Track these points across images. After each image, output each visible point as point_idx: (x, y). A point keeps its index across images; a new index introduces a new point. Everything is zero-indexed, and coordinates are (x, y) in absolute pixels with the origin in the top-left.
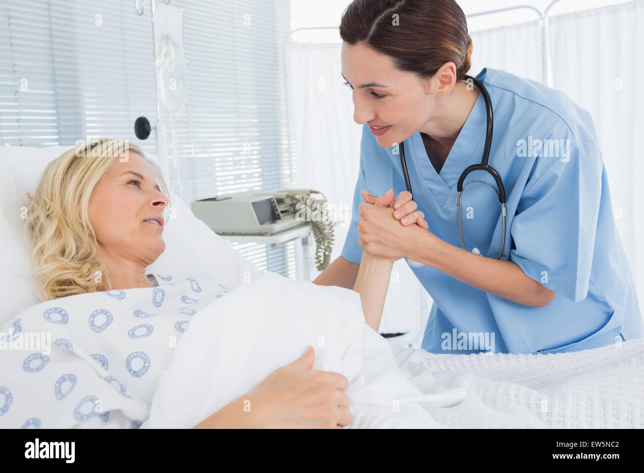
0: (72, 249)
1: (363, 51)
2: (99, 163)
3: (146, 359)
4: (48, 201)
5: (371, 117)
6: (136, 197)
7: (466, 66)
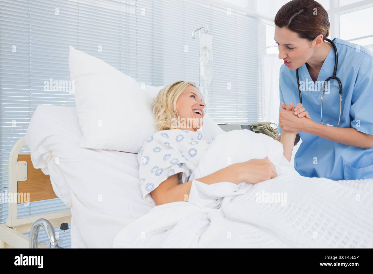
0: (170, 118)
1: (285, 31)
2: (181, 88)
3: (196, 151)
4: (162, 101)
5: (285, 56)
6: (193, 101)
7: (327, 35)
